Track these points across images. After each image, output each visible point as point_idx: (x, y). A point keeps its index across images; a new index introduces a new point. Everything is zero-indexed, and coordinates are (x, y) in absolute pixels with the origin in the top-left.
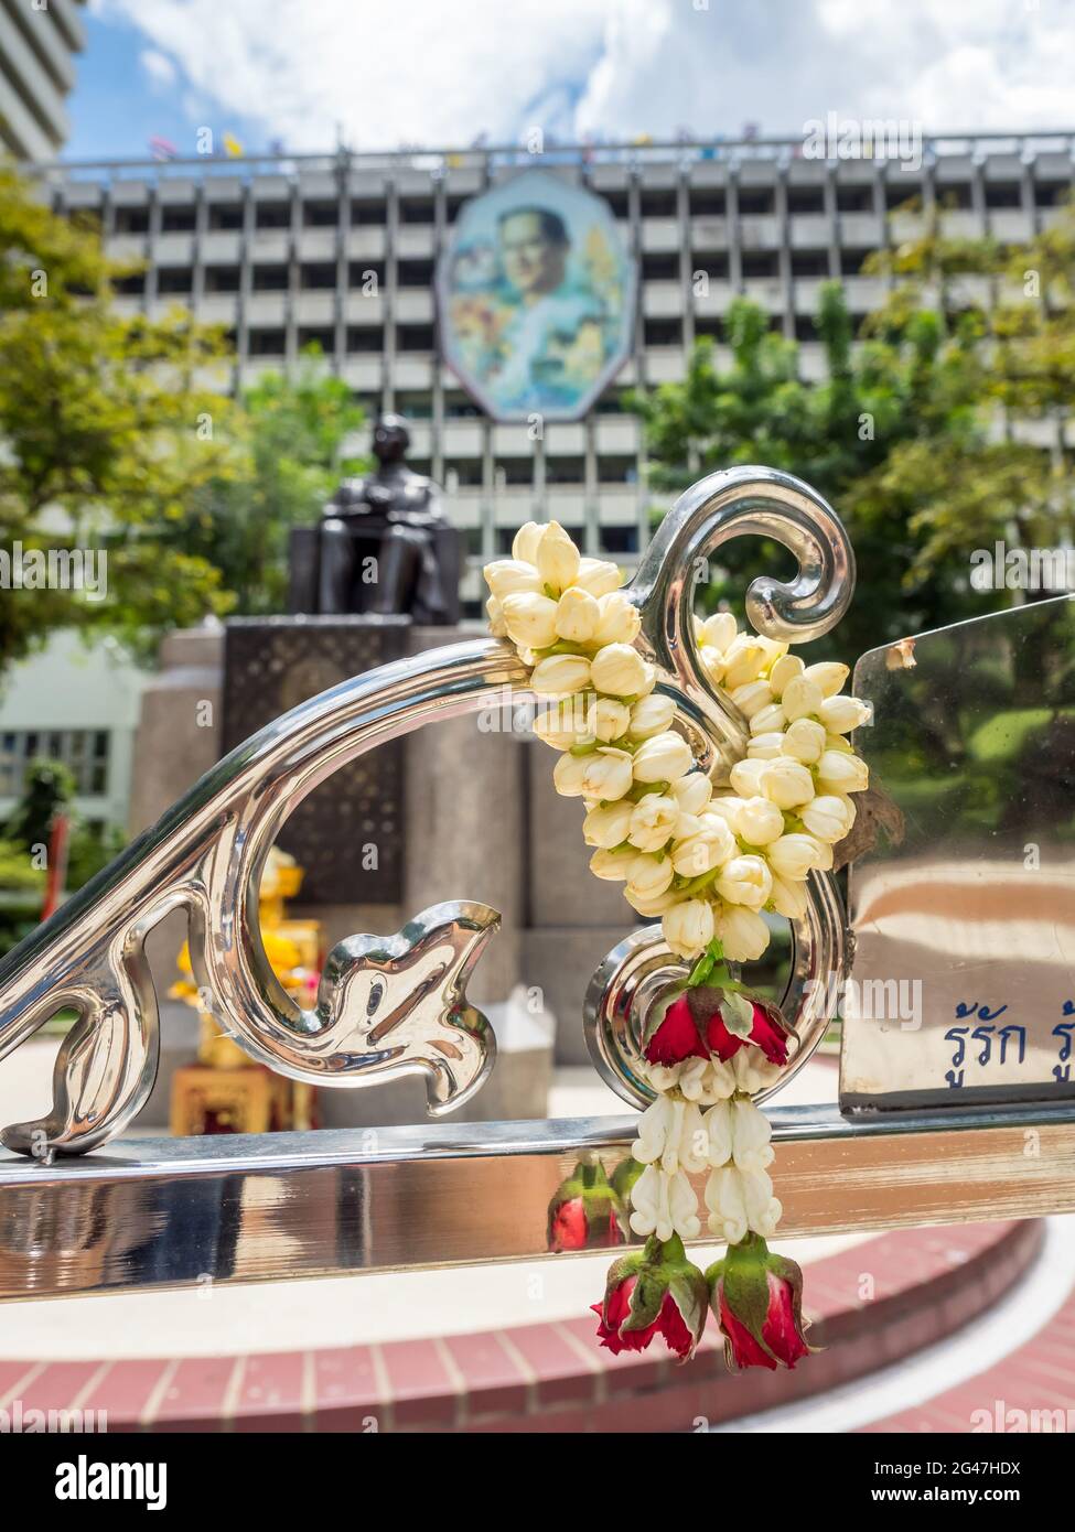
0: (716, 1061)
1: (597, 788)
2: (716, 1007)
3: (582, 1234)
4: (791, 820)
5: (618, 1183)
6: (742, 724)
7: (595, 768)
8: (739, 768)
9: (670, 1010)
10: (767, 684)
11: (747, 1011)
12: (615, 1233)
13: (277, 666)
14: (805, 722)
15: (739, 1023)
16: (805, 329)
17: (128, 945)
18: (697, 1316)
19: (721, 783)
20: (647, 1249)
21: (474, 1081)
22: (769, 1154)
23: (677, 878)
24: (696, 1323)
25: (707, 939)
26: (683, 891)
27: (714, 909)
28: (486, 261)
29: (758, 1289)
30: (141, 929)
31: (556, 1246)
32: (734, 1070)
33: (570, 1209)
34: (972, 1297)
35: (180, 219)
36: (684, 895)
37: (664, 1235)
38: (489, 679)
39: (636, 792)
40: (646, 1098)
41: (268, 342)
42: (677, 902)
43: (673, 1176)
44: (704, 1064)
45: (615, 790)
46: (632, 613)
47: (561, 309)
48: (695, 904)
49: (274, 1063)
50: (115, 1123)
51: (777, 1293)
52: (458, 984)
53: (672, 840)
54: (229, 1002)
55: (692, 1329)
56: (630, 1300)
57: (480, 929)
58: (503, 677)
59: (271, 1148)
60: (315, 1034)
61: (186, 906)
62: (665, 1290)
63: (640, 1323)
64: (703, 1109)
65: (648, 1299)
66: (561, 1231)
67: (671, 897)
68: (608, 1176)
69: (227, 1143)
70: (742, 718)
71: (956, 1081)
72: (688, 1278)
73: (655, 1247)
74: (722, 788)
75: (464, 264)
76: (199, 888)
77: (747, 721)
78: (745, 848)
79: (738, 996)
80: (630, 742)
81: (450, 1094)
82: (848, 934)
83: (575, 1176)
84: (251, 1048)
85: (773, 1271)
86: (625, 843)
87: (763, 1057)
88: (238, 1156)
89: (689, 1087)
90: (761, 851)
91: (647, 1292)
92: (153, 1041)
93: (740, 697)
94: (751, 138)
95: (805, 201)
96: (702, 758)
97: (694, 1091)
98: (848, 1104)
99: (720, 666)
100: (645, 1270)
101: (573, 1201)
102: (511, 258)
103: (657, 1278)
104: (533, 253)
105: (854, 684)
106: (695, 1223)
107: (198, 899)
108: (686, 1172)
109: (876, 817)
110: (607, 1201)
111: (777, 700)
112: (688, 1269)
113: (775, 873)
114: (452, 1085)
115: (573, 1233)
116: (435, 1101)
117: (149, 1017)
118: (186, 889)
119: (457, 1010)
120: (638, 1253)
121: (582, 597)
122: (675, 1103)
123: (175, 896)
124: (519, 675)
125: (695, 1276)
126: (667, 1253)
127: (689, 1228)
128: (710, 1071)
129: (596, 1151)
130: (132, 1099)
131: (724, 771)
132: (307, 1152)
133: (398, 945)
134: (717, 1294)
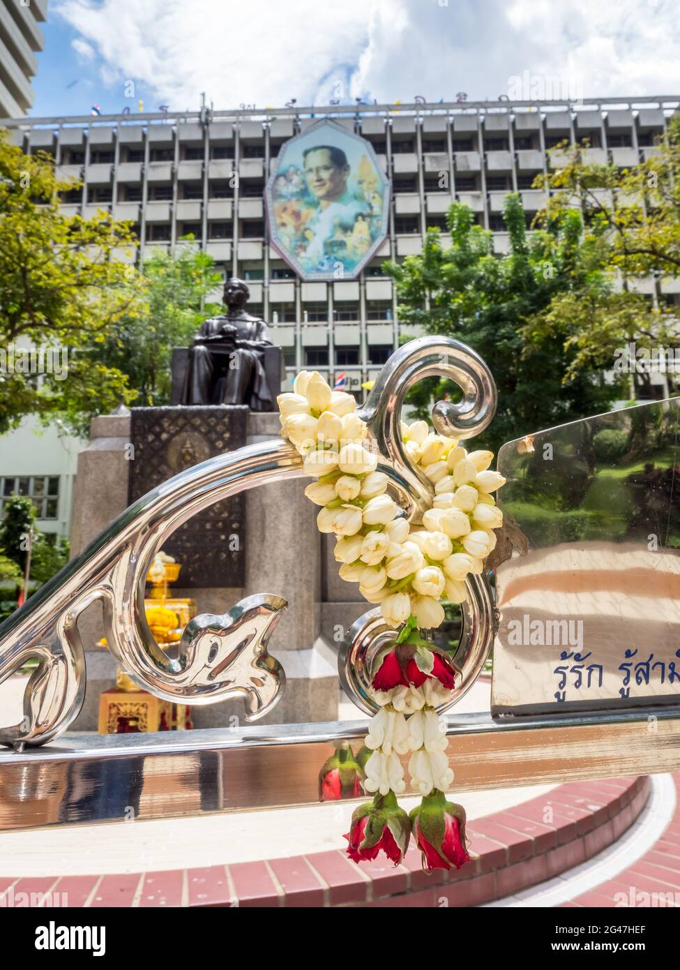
0: (413, 687)
1: (341, 528)
2: (412, 656)
3: (339, 790)
4: (457, 545)
5: (360, 760)
6: (430, 488)
7: (340, 517)
8: (428, 514)
9: (385, 658)
10: (445, 464)
11: (429, 657)
12: (358, 790)
13: (164, 436)
14: (466, 487)
15: (425, 665)
16: (497, 222)
17: (67, 622)
18: (404, 838)
19: (418, 522)
20: (375, 800)
21: (272, 700)
22: (446, 742)
23: (389, 580)
24: (403, 844)
25: (406, 616)
26: (392, 587)
27: (412, 598)
28: (296, 179)
29: (438, 822)
30: (75, 613)
31: (323, 798)
32: (424, 693)
33: (331, 776)
34: (605, 833)
35: (103, 155)
36: (394, 590)
37: (384, 792)
38: (281, 463)
39: (364, 530)
40: (375, 709)
41: (159, 231)
42: (390, 594)
43: (389, 756)
44: (406, 689)
45: (352, 529)
46: (362, 426)
47: (344, 210)
48: (400, 595)
49: (154, 691)
50: (60, 727)
51: (450, 824)
52: (263, 642)
53: (385, 558)
54: (127, 655)
55: (400, 846)
56: (365, 830)
57: (275, 610)
58: (289, 462)
59: (152, 741)
60: (177, 674)
61: (102, 598)
62: (385, 822)
63: (370, 844)
64: (407, 717)
65: (374, 829)
66: (326, 789)
67: (386, 592)
68: (355, 756)
69: (127, 738)
70: (430, 484)
71: (561, 698)
72: (398, 817)
73: (379, 799)
74: (417, 526)
75: (282, 181)
76: (109, 588)
77: (433, 485)
78: (431, 562)
79: (425, 650)
80: (361, 501)
81: (259, 708)
82: (495, 611)
83: (335, 755)
84: (140, 682)
85: (448, 812)
86: (358, 561)
87: (441, 685)
88: (133, 746)
89: (397, 703)
90: (439, 564)
91: (373, 825)
92: (83, 678)
93: (430, 471)
94: (461, 102)
95: (496, 142)
96: (406, 509)
97: (400, 705)
98: (496, 712)
99: (417, 454)
100: (373, 812)
101: (333, 771)
102: (311, 177)
103: (380, 817)
104: (325, 175)
105: (498, 462)
106: (402, 784)
107: (108, 595)
108: (397, 754)
109: (512, 541)
110: (354, 770)
111: (451, 473)
112: (399, 812)
113: (447, 577)
114: (260, 703)
115: (333, 790)
116: (249, 712)
117: (80, 663)
118: (101, 589)
119: (262, 659)
120: (369, 802)
121: (331, 417)
122: (390, 713)
123: (96, 593)
124: (297, 461)
125: (402, 815)
126: (386, 802)
127: (399, 787)
128: (410, 694)
129: (347, 741)
130: (70, 713)
131: (420, 515)
132: (174, 743)
133: (226, 620)
134: (415, 825)
